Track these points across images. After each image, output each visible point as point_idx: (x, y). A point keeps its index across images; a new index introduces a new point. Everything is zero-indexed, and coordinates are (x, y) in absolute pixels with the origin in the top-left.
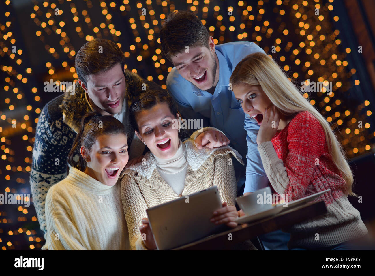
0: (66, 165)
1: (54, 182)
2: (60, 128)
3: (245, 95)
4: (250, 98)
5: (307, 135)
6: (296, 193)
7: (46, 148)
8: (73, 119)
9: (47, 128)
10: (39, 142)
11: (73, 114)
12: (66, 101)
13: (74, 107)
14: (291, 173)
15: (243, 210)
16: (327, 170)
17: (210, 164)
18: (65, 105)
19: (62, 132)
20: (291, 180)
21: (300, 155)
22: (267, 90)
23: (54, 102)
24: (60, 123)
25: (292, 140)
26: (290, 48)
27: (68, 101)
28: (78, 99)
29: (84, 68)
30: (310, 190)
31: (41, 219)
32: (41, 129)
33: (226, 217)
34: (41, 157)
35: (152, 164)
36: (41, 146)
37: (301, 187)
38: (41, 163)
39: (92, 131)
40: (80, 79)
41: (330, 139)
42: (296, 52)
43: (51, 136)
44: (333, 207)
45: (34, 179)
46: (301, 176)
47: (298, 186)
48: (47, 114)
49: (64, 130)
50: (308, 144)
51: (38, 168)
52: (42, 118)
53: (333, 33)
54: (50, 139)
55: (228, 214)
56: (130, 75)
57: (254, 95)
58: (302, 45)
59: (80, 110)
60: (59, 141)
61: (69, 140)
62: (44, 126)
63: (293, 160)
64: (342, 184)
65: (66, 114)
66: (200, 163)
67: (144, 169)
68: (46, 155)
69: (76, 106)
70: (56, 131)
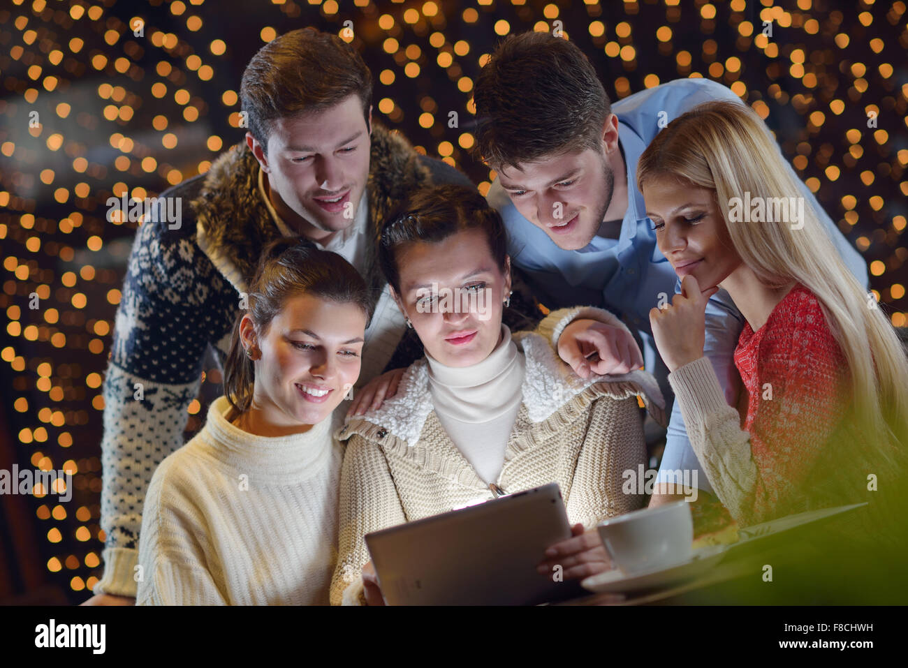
0: (198, 361)
2: (190, 261)
3: (675, 208)
5: (807, 346)
6: (773, 502)
7: (151, 310)
8: (221, 241)
9: (156, 260)
10: (133, 293)
11: (223, 227)
12: (210, 192)
13: (227, 209)
14: (761, 447)
17: (579, 411)
18: (206, 201)
19: (195, 273)
20: (760, 468)
21: (786, 398)
24: (191, 249)
27: (213, 193)
28: (238, 189)
29: (264, 99)
32: (142, 258)
33: (580, 563)
34: (137, 333)
35: (421, 403)
36: (137, 304)
37: (785, 484)
38: (135, 348)
40: (251, 133)
43: (165, 279)
45: (115, 390)
46: (785, 454)
47: (777, 483)
49: (199, 266)
50: (809, 370)
51: (127, 362)
52: (145, 231)
54: (162, 288)
55: (584, 556)
56: (385, 139)
59: (242, 219)
60: (184, 295)
61: (211, 295)
62: (149, 253)
63: (770, 410)
65: (206, 227)
66: (553, 406)
67: (402, 418)
68: (148, 328)
69: (232, 209)
70: (179, 268)
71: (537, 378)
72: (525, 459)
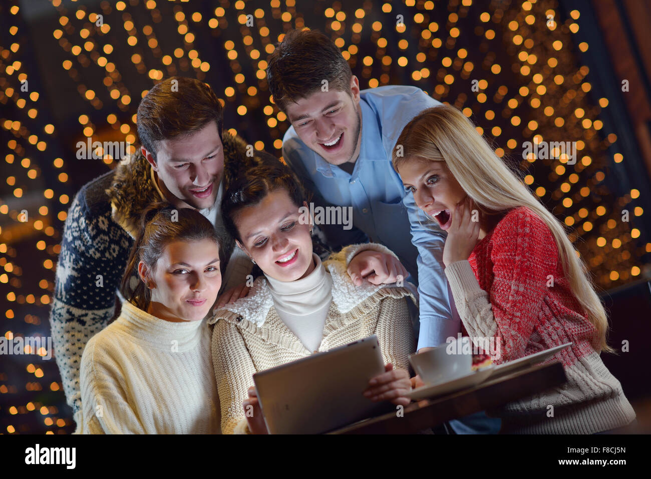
0: (113, 294)
1: (92, 322)
2: (106, 230)
3: (420, 177)
4: (428, 184)
5: (527, 247)
6: (509, 347)
7: (81, 264)
8: (129, 214)
9: (83, 230)
10: (69, 253)
11: (130, 205)
12: (119, 183)
13: (132, 193)
14: (500, 313)
15: (421, 377)
16: (563, 307)
17: (372, 306)
18: (116, 189)
19: (109, 238)
20: (500, 326)
21: (515, 281)
22: (457, 168)
23: (96, 184)
24: (106, 222)
25: (501, 256)
26: (503, 96)
27: (121, 183)
28: (139, 180)
29: (153, 127)
30: (534, 343)
31: (69, 387)
32: (74, 230)
33: (391, 389)
34: (71, 279)
35: (266, 300)
36: (72, 260)
37: (518, 337)
38: (71, 288)
39: (157, 236)
40: (145, 147)
41: (566, 253)
42: (513, 104)
43: (90, 243)
44: (574, 371)
45: (58, 316)
46: (517, 317)
47: (512, 336)
48: (83, 204)
49: (112, 233)
50: (528, 263)
51: (66, 298)
52: (75, 211)
53: (578, 72)
54: (88, 248)
55: (394, 384)
57: (434, 178)
58: (524, 91)
59: (142, 199)
60: (103, 253)
61: (121, 252)
62: (79, 226)
63: (503, 290)
64: (587, 330)
65: (117, 205)
66: (354, 303)
67: (253, 309)
68: (79, 275)
69: (135, 193)
70: (99, 235)
71: (342, 285)
72: (336, 336)
